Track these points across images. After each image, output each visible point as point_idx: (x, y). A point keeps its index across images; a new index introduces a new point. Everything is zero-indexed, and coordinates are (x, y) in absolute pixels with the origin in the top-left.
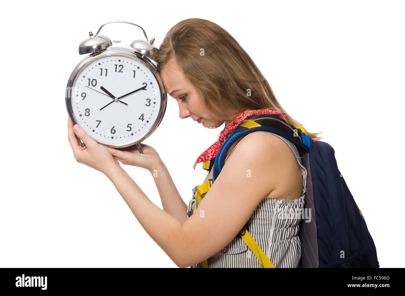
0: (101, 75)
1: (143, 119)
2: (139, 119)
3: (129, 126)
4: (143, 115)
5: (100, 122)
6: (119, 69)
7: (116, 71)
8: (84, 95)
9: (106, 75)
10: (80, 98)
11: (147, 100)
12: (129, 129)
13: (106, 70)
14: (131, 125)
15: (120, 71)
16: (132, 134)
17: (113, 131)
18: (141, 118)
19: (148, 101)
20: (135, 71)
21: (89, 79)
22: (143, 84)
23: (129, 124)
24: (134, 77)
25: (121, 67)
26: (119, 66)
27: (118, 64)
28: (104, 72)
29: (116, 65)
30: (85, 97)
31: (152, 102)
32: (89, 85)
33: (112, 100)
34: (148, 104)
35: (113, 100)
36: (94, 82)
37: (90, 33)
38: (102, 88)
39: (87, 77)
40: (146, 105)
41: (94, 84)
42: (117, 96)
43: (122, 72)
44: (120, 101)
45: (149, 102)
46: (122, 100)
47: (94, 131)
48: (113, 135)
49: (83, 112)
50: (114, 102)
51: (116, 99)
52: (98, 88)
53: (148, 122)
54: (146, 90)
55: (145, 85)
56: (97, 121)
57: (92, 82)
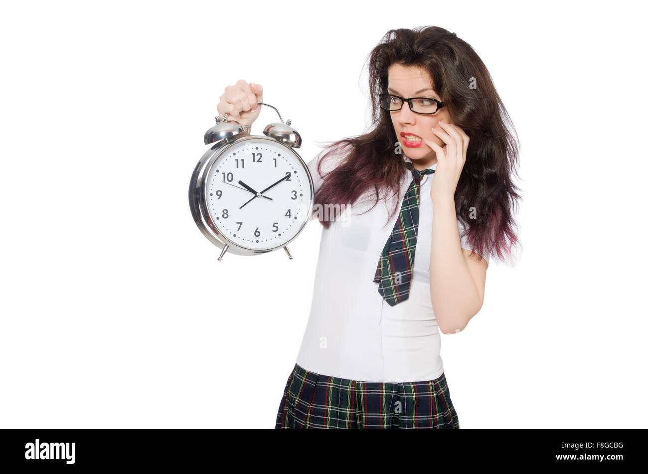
0: (237, 167)
1: (290, 216)
2: (286, 215)
3: (275, 225)
4: (289, 210)
5: (241, 223)
6: (257, 158)
7: (254, 161)
8: (219, 193)
9: (243, 167)
10: (215, 197)
11: (292, 192)
12: (275, 229)
13: (243, 160)
14: (277, 223)
15: (259, 161)
16: (280, 235)
17: (257, 233)
18: (288, 214)
19: (294, 193)
20: (275, 160)
21: (224, 174)
22: (286, 174)
23: (274, 224)
24: (276, 166)
25: (259, 156)
26: (257, 155)
27: (256, 152)
28: (240, 163)
29: (254, 154)
30: (220, 196)
31: (298, 195)
32: (224, 180)
33: (252, 195)
34: (294, 197)
35: (254, 195)
36: (230, 176)
37: (216, 118)
38: (241, 183)
39: (221, 171)
40: (292, 198)
41: (230, 179)
42: (258, 190)
43: (261, 161)
44: (263, 196)
45: (294, 195)
46: (266, 194)
47: (235, 235)
48: (257, 238)
49: (220, 215)
50: (256, 198)
51: (257, 194)
52: (235, 182)
53: (296, 218)
54: (290, 180)
55: (288, 174)
56: (237, 223)
57: (228, 177)
